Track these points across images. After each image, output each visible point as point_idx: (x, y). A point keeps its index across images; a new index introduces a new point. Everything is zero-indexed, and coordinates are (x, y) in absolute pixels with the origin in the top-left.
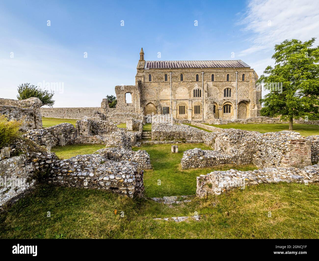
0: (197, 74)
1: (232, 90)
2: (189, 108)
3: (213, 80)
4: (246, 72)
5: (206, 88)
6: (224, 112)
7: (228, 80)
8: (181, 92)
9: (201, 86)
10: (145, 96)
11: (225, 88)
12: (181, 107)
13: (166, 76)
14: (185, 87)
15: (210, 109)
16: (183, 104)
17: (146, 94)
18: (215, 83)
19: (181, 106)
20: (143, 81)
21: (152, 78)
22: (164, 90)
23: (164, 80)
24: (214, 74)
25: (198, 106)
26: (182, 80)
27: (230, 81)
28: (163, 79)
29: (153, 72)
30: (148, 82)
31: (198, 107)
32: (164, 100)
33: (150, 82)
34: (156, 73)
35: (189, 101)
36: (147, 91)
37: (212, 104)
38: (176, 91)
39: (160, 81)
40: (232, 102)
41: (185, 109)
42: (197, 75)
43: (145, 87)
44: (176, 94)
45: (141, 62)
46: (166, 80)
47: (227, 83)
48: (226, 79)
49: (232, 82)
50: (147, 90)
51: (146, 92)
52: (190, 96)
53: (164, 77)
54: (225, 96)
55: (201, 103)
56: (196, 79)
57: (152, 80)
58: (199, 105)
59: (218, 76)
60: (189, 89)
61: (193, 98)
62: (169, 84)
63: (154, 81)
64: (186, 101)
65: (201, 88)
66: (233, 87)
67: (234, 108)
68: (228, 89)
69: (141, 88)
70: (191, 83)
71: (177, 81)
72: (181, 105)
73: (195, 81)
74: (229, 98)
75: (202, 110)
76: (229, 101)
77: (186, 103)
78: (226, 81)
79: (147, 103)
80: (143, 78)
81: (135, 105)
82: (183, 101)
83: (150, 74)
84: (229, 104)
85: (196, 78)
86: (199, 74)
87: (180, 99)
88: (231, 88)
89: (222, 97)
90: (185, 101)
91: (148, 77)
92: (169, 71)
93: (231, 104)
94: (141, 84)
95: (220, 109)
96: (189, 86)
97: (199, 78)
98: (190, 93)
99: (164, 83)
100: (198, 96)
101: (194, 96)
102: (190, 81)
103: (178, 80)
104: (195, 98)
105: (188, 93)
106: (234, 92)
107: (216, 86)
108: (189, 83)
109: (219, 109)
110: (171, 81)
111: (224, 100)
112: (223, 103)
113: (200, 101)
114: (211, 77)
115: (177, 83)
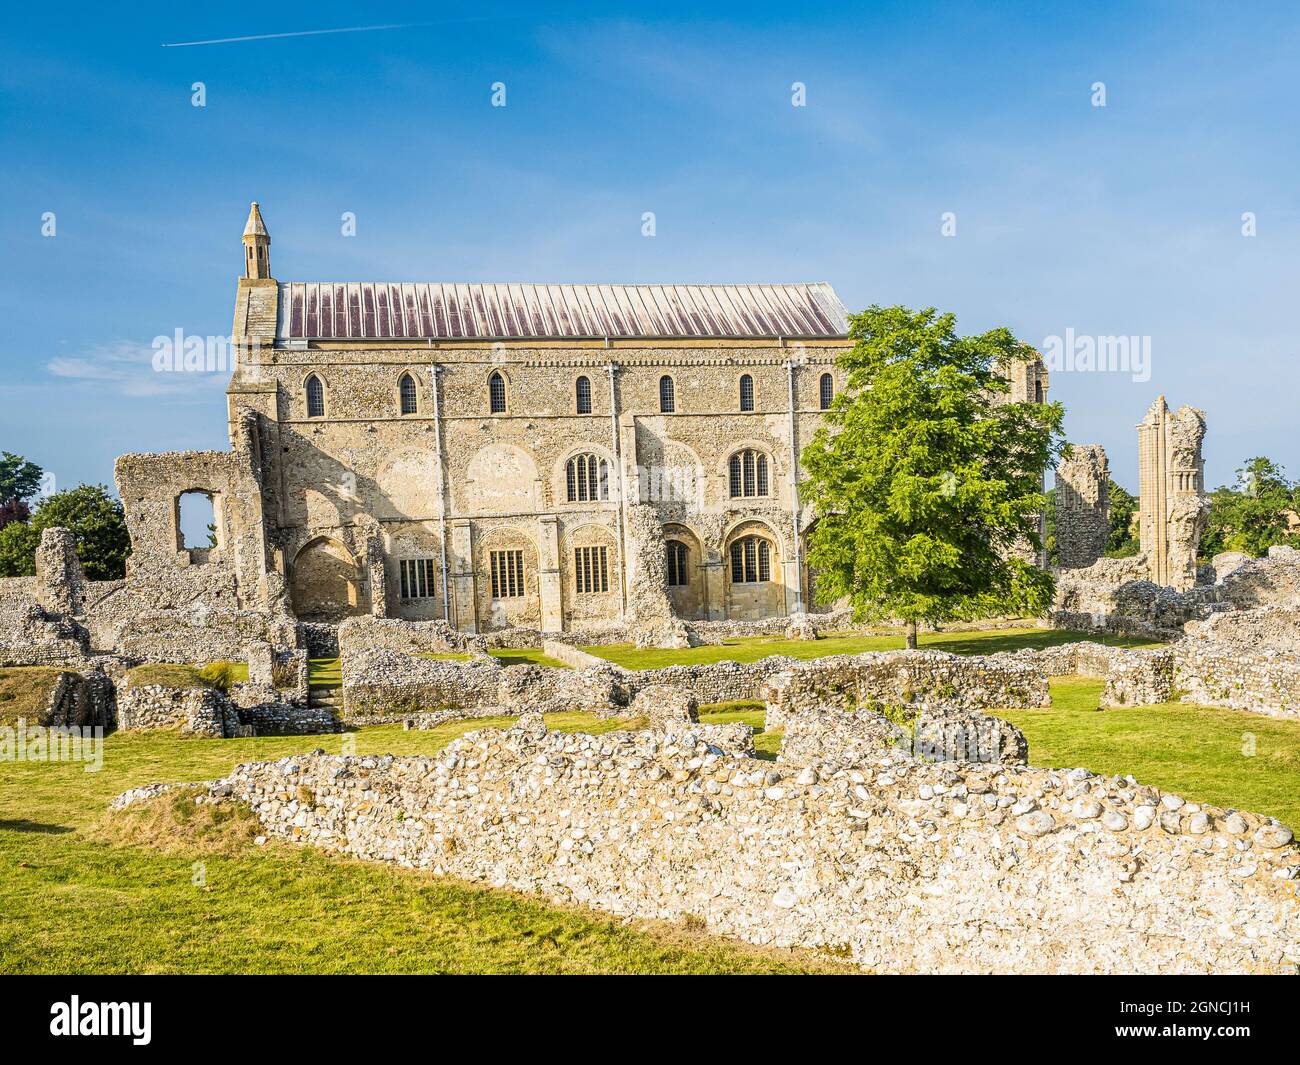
0: (583, 372)
1: (769, 460)
2: (543, 565)
3: (666, 405)
5: (634, 452)
6: (737, 578)
7: (746, 404)
8: (498, 475)
9: (604, 442)
10: (290, 499)
11: (734, 447)
12: (502, 559)
13: (406, 383)
14: (516, 449)
16: (512, 540)
17: (297, 488)
18: (680, 422)
19: (502, 553)
20: (272, 415)
21: (326, 398)
22: (398, 467)
23: (398, 407)
24: (672, 372)
25: (594, 549)
26: (497, 404)
27: (758, 414)
28: (390, 403)
29: (331, 361)
30: (305, 418)
31: (595, 554)
32: (402, 522)
33: (316, 423)
34: (348, 368)
35: (545, 522)
36: (301, 473)
38: (470, 468)
39: (371, 414)
40: (771, 524)
41: (524, 566)
42: (582, 381)
43: (286, 450)
44: (469, 487)
45: (256, 291)
46: (408, 407)
47: (742, 420)
48: (738, 401)
49: (769, 419)
50: (303, 465)
51: (293, 475)
52: (548, 495)
53: (399, 388)
54: (734, 492)
55: (610, 530)
56: (574, 399)
57: (327, 407)
58: (599, 545)
59: (695, 384)
60: (542, 456)
61: (563, 508)
62: (429, 429)
63: (342, 417)
64: (530, 521)
65: (605, 452)
66: (773, 441)
67: (783, 557)
68: (748, 453)
69: (263, 457)
70: (546, 421)
71: (471, 415)
72: (498, 549)
73: (573, 410)
74: (755, 501)
75: (616, 570)
76: (758, 518)
77: (526, 533)
78: (737, 410)
79: (303, 542)
80: (272, 401)
82: (512, 527)
83: (314, 377)
84: (759, 532)
85: (575, 395)
86: (590, 375)
87: (492, 513)
88: (765, 447)
89: (723, 502)
90: (521, 527)
91: (304, 391)
92: (422, 360)
93: (770, 536)
94: (260, 431)
95: (709, 561)
96: (538, 443)
97: (593, 397)
98: (545, 480)
99: (396, 427)
100: (593, 497)
101: (571, 498)
102: (547, 412)
103: (475, 407)
104: (576, 506)
105: (537, 477)
106: (780, 471)
107: (686, 440)
108: (538, 422)
109: (707, 565)
110: (435, 415)
111: (734, 513)
112: (728, 530)
113: (603, 521)
114: (657, 390)
115: (471, 427)
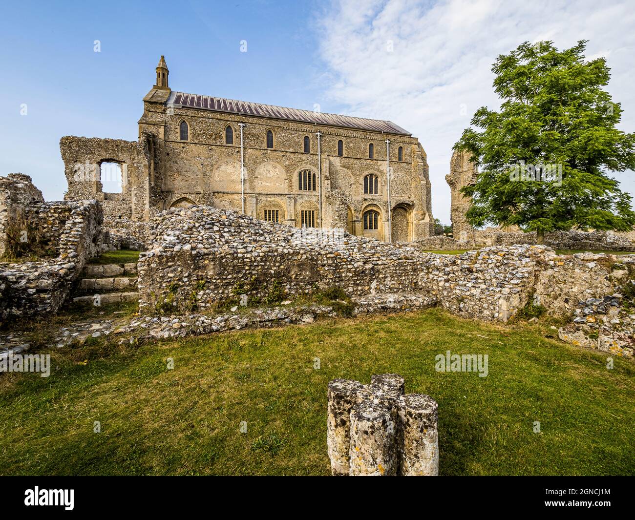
0: (307, 135)
1: (379, 179)
2: (288, 217)
3: (340, 153)
4: (404, 142)
5: (328, 170)
6: (366, 228)
7: (371, 156)
8: (269, 175)
9: (315, 165)
10: (169, 178)
11: (366, 173)
12: (270, 213)
13: (229, 129)
14: (277, 164)
15: (340, 216)
16: (274, 205)
17: (172, 173)
18: (346, 160)
19: (269, 211)
20: (161, 136)
21: (189, 132)
22: (223, 168)
23: (224, 140)
24: (343, 139)
25: (310, 211)
26: (270, 144)
27: (375, 160)
28: (221, 138)
29: (193, 115)
30: (179, 140)
31: (310, 214)
32: (224, 193)
33: (184, 143)
34: (201, 119)
35: (289, 198)
36: (175, 166)
37: (343, 206)
38: (257, 172)
39: (211, 142)
40: (379, 206)
41: (279, 217)
42: (306, 138)
43: (168, 154)
44: (256, 180)
46: (229, 139)
47: (369, 162)
48: (368, 154)
49: (379, 162)
50: (176, 163)
51: (170, 167)
52: (291, 186)
53: (225, 132)
54: (366, 192)
55: (316, 203)
56: (303, 146)
57: (190, 137)
58: (311, 210)
59: (352, 145)
60: (288, 169)
61: (296, 193)
62: (238, 152)
63: (197, 142)
64: (282, 197)
65: (315, 170)
66: (381, 172)
67: (384, 219)
68: (371, 175)
69: (155, 156)
70: (291, 154)
71: (258, 148)
72: (268, 209)
73: (303, 151)
74: (373, 196)
75: (318, 221)
76: (375, 203)
77: (281, 203)
78: (368, 158)
79: (174, 200)
80: (162, 130)
81: (133, 199)
82: (275, 199)
83: (184, 122)
84: (375, 209)
85: (303, 144)
86: (310, 136)
87: (266, 192)
88: (378, 174)
89: (361, 195)
90: (278, 200)
91: (179, 127)
92: (236, 120)
93: (379, 211)
94: (155, 143)
95: (356, 219)
96: (287, 163)
97: (311, 146)
98: (289, 179)
99: (223, 149)
100: (310, 189)
101: (300, 188)
102: (291, 150)
103: (260, 144)
104: (302, 192)
105: (286, 178)
106: (383, 184)
107: (348, 168)
108: (288, 154)
109: (355, 221)
110: (242, 146)
111: (365, 200)
112: (364, 206)
113: (314, 199)
114: (337, 146)
115: (258, 153)
